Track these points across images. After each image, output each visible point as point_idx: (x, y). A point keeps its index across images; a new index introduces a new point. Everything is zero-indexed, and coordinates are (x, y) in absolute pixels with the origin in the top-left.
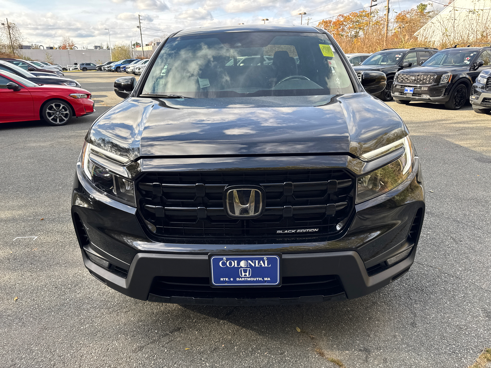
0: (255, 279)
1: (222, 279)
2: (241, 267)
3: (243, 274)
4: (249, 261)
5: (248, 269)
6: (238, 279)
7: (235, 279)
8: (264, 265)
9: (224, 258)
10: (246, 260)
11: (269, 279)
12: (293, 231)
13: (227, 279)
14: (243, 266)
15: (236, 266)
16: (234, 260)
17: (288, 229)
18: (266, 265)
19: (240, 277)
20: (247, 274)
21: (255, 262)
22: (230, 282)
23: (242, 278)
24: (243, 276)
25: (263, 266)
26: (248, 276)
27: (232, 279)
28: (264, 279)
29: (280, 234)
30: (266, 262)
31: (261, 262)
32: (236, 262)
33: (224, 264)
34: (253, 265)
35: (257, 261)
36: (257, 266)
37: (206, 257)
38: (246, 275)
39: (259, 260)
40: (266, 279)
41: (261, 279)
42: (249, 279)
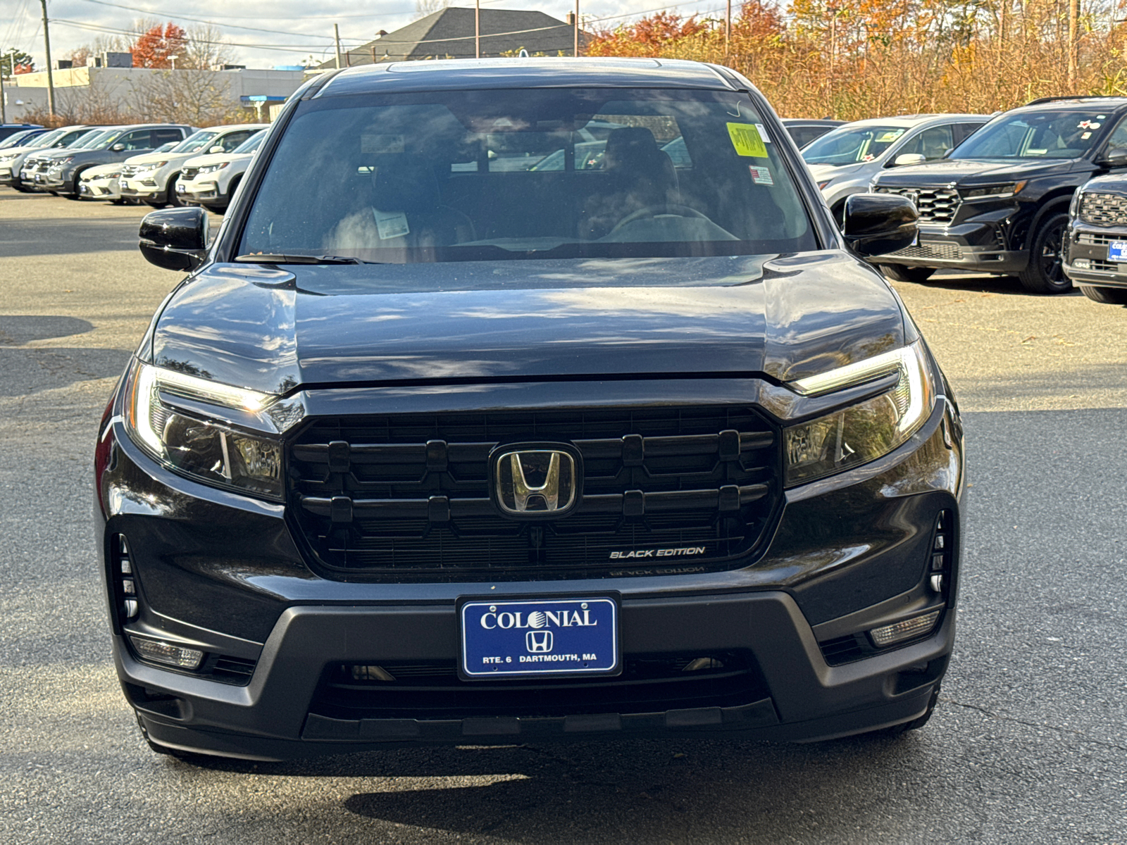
0: (561, 658)
1: (485, 660)
2: (531, 629)
3: (535, 645)
4: (549, 614)
5: (546, 632)
6: (522, 659)
7: (516, 659)
8: (583, 621)
9: (493, 606)
10: (542, 609)
11: (594, 657)
12: (648, 553)
13: (497, 660)
14: (534, 625)
15: (518, 625)
16: (513, 610)
17: (636, 550)
18: (587, 623)
19: (527, 654)
20: (544, 645)
21: (562, 615)
22: (504, 666)
23: (531, 655)
24: (534, 650)
25: (580, 623)
26: (545, 650)
27: (509, 660)
28: (581, 657)
29: (618, 560)
30: (586, 613)
31: (576, 615)
32: (518, 615)
33: (491, 621)
34: (557, 622)
35: (566, 613)
36: (566, 624)
37: (451, 610)
38: (540, 648)
39: (572, 609)
40: (586, 657)
41: (574, 657)
42: (548, 658)
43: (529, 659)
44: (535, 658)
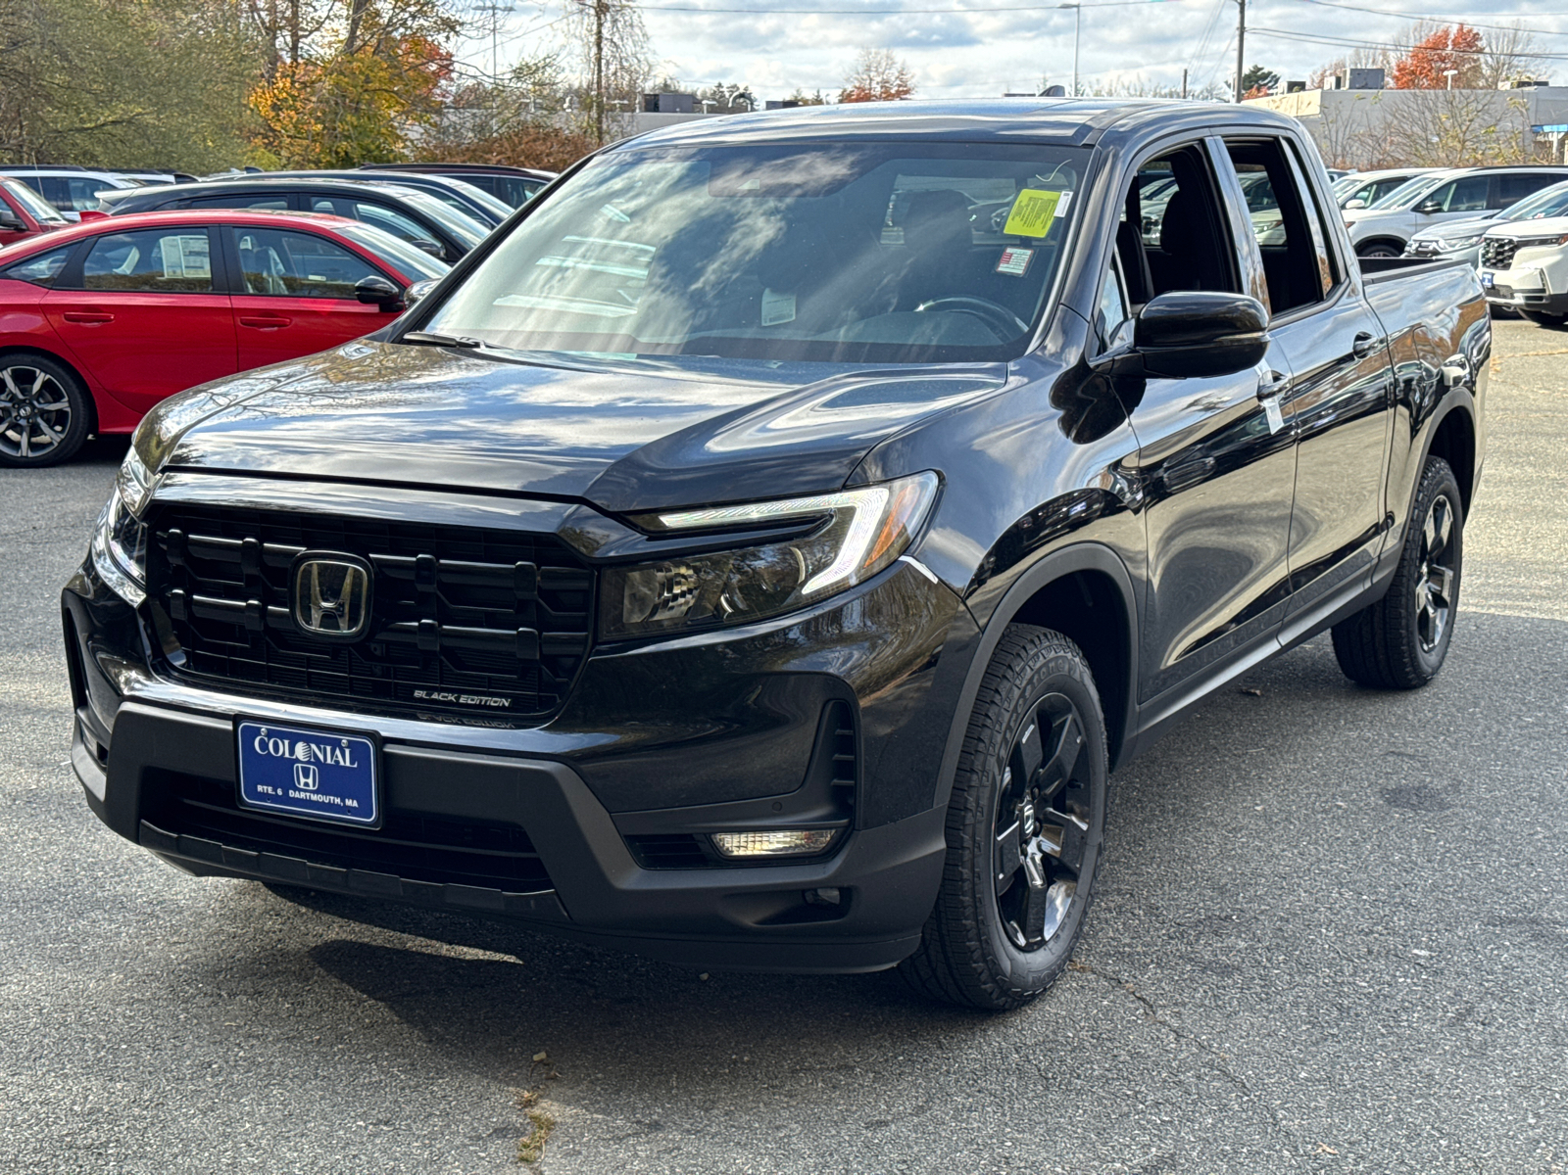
0: (326, 799)
1: (260, 788)
2: (297, 760)
3: (303, 780)
4: (313, 746)
5: (312, 767)
6: (292, 793)
7: (286, 793)
8: (345, 761)
9: (264, 729)
10: (308, 740)
11: (355, 804)
12: (451, 698)
13: (269, 790)
14: (301, 758)
15: (287, 755)
16: (282, 736)
17: (441, 690)
18: (348, 764)
19: (296, 789)
20: (310, 781)
21: (325, 749)
22: (275, 798)
23: (300, 790)
24: (302, 786)
25: (342, 763)
26: (311, 788)
27: (280, 792)
28: (344, 802)
29: (421, 700)
30: (347, 751)
31: (338, 752)
32: (286, 742)
33: (264, 745)
34: (321, 757)
35: (329, 748)
36: (329, 761)
37: (228, 726)
38: (306, 784)
39: (336, 744)
40: (349, 802)
41: (338, 801)
42: (314, 797)
43: (297, 795)
44: (302, 795)
